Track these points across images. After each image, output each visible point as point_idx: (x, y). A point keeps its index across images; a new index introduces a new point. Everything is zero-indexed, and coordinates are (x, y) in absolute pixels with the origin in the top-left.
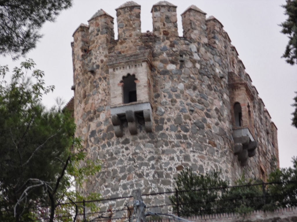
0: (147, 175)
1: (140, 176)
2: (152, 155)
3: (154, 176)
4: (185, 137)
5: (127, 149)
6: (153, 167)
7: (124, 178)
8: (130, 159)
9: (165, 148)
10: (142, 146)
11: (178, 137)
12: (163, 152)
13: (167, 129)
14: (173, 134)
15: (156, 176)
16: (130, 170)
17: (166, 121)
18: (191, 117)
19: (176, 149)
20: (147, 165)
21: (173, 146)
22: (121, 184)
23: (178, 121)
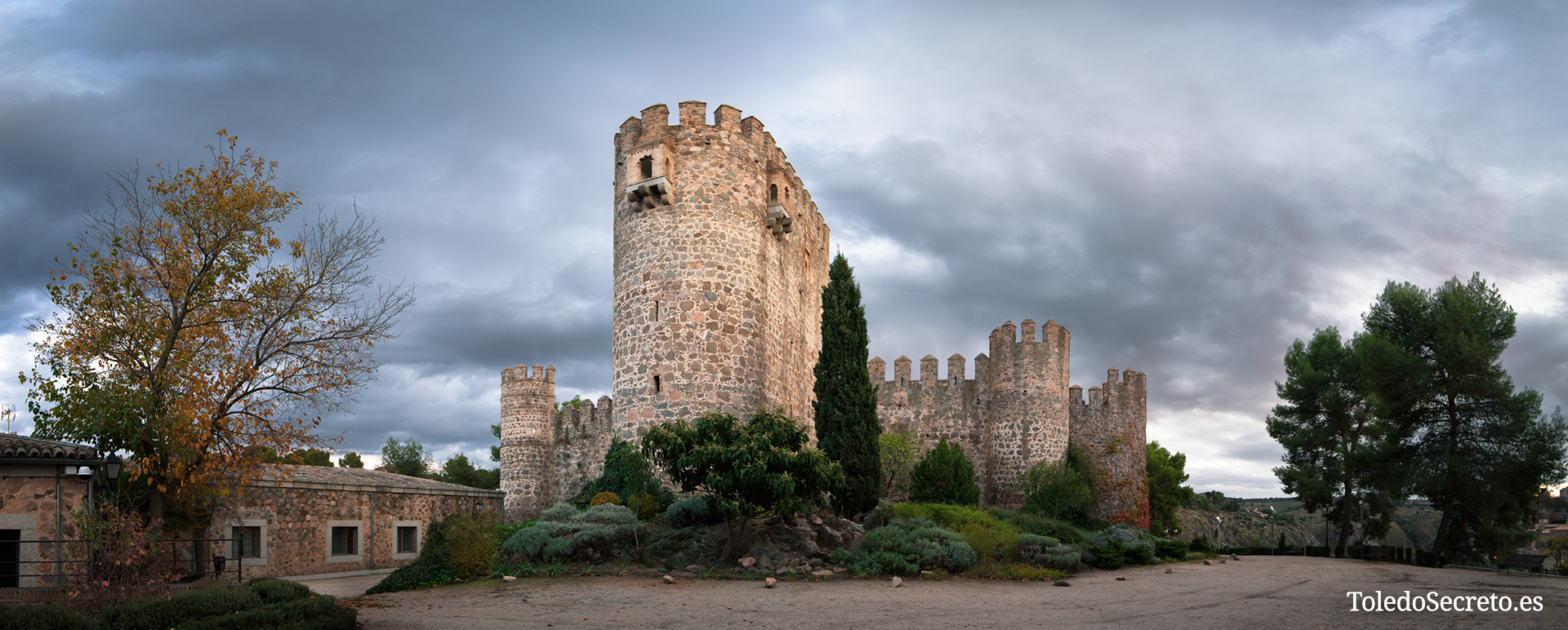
0: (663, 243)
1: (656, 244)
2: (669, 224)
3: (669, 244)
4: (706, 207)
5: (645, 222)
6: (669, 236)
7: (641, 248)
8: (647, 231)
9: (683, 217)
10: (659, 218)
11: (698, 207)
12: (681, 221)
13: (686, 201)
14: (693, 205)
15: (672, 243)
16: (646, 241)
17: (685, 193)
18: (715, 190)
19: (694, 218)
20: (663, 234)
21: (692, 216)
22: (639, 253)
23: (699, 193)
